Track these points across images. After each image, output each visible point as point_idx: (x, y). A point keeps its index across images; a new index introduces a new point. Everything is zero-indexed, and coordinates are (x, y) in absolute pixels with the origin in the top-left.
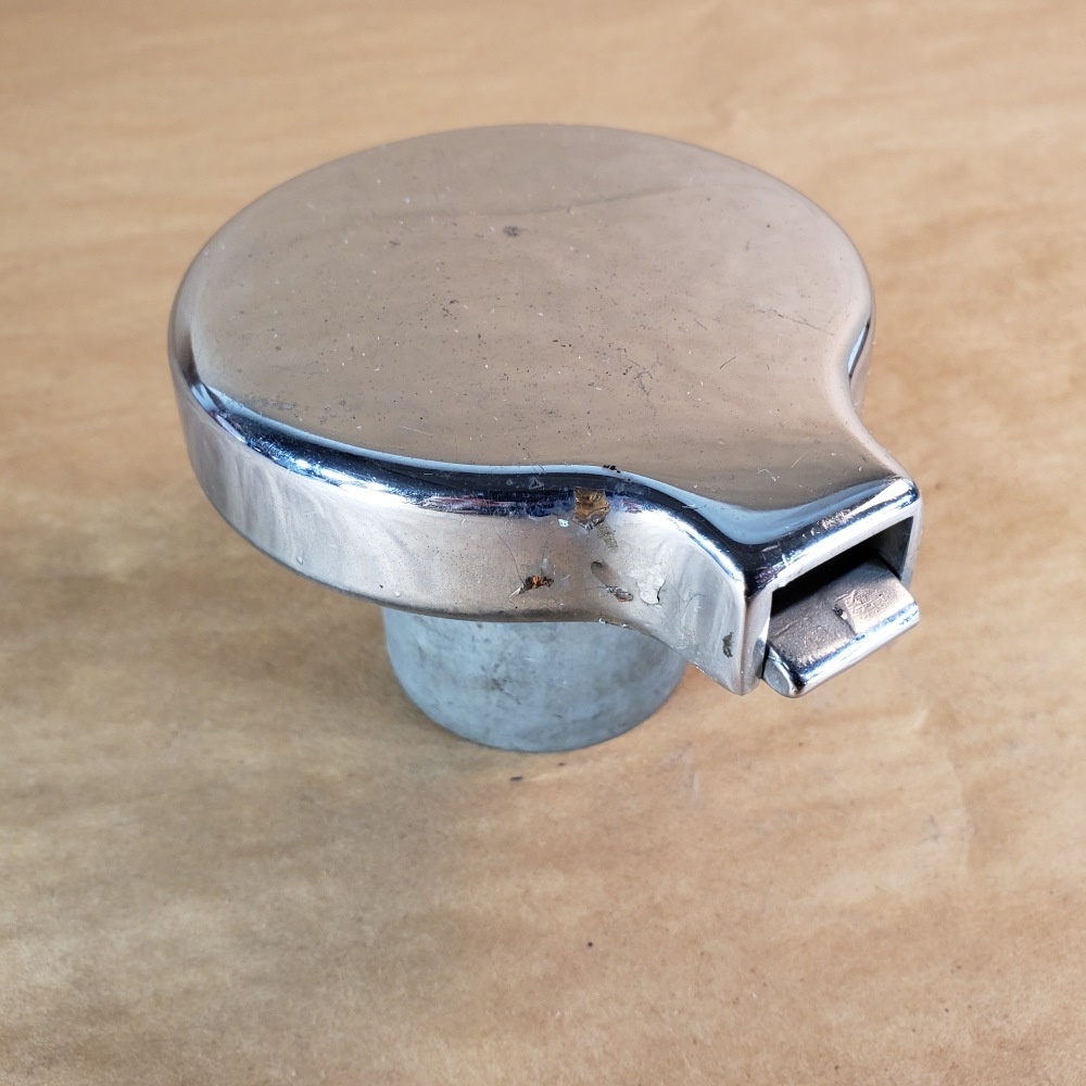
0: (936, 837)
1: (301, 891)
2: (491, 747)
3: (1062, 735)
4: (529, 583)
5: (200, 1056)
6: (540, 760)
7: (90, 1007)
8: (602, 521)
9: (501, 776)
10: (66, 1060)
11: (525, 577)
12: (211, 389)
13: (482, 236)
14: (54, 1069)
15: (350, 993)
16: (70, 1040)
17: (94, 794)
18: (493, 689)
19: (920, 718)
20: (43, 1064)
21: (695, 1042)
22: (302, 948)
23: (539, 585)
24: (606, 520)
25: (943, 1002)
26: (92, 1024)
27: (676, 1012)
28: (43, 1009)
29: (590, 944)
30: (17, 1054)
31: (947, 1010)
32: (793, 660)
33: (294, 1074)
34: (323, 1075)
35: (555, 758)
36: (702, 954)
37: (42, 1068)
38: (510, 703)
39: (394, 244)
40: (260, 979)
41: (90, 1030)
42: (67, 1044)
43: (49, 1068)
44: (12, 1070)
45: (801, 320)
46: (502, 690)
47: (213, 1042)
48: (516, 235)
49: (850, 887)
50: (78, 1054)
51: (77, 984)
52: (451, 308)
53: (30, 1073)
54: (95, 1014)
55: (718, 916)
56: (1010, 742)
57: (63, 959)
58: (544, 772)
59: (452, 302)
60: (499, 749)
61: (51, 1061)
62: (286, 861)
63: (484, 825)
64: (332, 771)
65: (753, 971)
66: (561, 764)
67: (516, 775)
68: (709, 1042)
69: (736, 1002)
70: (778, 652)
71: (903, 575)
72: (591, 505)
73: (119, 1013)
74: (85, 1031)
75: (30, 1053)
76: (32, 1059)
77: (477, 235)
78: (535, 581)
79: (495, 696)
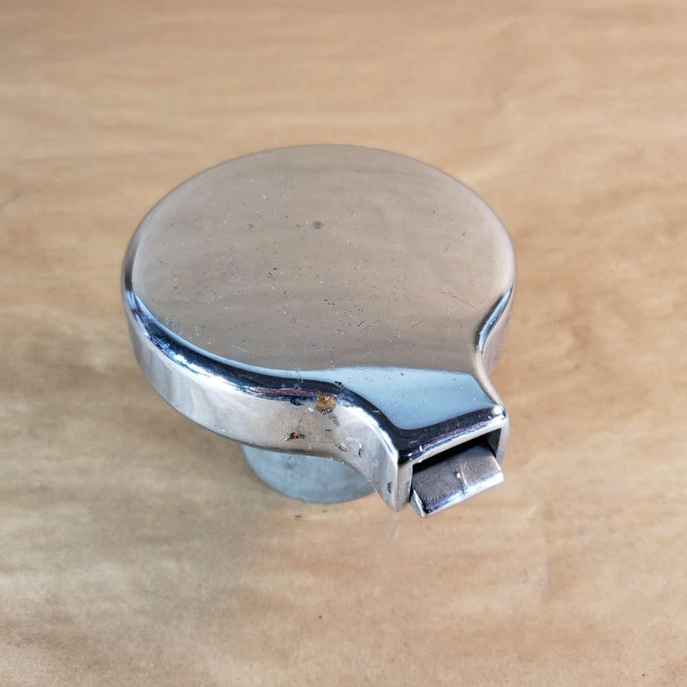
0: (525, 582)
1: (171, 566)
2: (287, 496)
3: (612, 531)
4: (292, 436)
5: (106, 649)
6: (314, 507)
7: (53, 614)
8: (331, 411)
9: (290, 514)
10: (37, 641)
11: (290, 433)
12: (137, 297)
13: (300, 227)
14: (31, 645)
15: (189, 626)
16: (40, 631)
17: (70, 496)
18: (288, 468)
19: (532, 511)
20: (25, 642)
21: (366, 679)
22: (167, 597)
23: (297, 437)
24: (334, 411)
25: (506, 676)
26: (53, 625)
27: (359, 661)
28: (29, 612)
29: (320, 617)
30: (13, 635)
31: (507, 682)
32: (424, 499)
33: (153, 666)
34: (168, 669)
35: (321, 507)
36: (380, 631)
37: (24, 644)
38: (297, 476)
39: (251, 226)
40: (142, 612)
41: (52, 627)
42: (39, 633)
43: (28, 645)
44: (9, 643)
45: (465, 300)
46: (293, 469)
47: (114, 643)
48: (319, 227)
49: (470, 605)
50: (45, 639)
51: (48, 601)
52: (273, 272)
53: (18, 646)
54: (56, 619)
55: (393, 610)
56: (581, 531)
57: (42, 586)
58: (314, 515)
59: (275, 269)
60: (292, 498)
61: (29, 641)
62: (165, 548)
63: (275, 542)
64: (199, 499)
65: (405, 645)
66: (324, 511)
67: (298, 514)
68: (374, 680)
69: (392, 661)
70: (417, 493)
71: (497, 454)
72: (326, 403)
73: (67, 620)
74: (49, 627)
75: (20, 636)
76: (20, 638)
77: (297, 226)
78: (295, 435)
79: (289, 472)
